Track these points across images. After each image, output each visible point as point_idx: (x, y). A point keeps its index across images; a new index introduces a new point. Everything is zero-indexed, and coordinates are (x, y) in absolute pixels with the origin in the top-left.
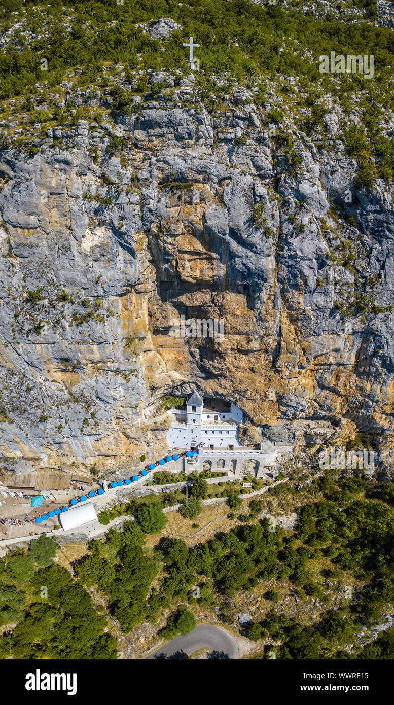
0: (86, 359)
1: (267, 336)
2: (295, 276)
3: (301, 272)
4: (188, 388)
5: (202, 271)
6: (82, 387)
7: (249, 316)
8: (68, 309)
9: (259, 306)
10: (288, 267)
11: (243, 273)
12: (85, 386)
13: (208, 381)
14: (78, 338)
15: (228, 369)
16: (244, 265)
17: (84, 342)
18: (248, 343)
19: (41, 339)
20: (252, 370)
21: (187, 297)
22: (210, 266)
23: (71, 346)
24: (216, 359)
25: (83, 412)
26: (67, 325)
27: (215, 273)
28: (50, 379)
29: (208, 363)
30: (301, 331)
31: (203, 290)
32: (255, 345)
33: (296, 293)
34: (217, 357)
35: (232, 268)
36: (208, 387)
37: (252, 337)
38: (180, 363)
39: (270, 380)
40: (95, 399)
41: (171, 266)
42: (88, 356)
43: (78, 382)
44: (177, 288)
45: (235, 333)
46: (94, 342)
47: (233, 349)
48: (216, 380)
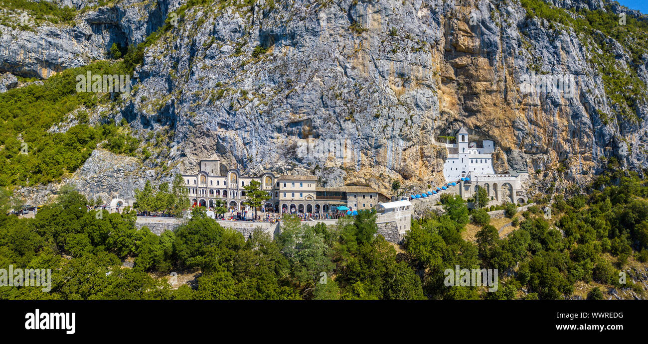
0: (414, 76)
1: (500, 81)
2: (510, 48)
3: (512, 46)
4: (457, 125)
5: (468, 42)
6: (407, 96)
7: (491, 69)
8: (410, 44)
9: (495, 63)
10: (507, 43)
11: (487, 44)
12: (409, 96)
13: (469, 118)
14: (413, 61)
15: (482, 105)
16: (488, 39)
17: (416, 64)
18: (491, 86)
19: (395, 58)
20: (495, 105)
21: (459, 59)
22: (471, 41)
23: (409, 65)
24: (475, 99)
25: (406, 113)
26: (409, 52)
27: (474, 45)
28: (390, 87)
29: (469, 103)
30: (514, 81)
31: (468, 56)
32: (495, 87)
33: (511, 58)
34: (475, 98)
35: (483, 41)
36: (470, 122)
37: (493, 82)
38: (453, 104)
39: (505, 111)
40: (413, 106)
41: (454, 38)
42: (416, 73)
43: (405, 93)
44: (454, 54)
45: (484, 81)
46: (421, 65)
47: (483, 91)
48: (475, 116)
